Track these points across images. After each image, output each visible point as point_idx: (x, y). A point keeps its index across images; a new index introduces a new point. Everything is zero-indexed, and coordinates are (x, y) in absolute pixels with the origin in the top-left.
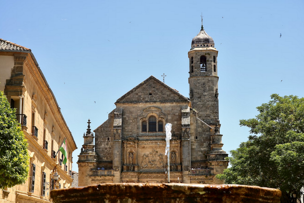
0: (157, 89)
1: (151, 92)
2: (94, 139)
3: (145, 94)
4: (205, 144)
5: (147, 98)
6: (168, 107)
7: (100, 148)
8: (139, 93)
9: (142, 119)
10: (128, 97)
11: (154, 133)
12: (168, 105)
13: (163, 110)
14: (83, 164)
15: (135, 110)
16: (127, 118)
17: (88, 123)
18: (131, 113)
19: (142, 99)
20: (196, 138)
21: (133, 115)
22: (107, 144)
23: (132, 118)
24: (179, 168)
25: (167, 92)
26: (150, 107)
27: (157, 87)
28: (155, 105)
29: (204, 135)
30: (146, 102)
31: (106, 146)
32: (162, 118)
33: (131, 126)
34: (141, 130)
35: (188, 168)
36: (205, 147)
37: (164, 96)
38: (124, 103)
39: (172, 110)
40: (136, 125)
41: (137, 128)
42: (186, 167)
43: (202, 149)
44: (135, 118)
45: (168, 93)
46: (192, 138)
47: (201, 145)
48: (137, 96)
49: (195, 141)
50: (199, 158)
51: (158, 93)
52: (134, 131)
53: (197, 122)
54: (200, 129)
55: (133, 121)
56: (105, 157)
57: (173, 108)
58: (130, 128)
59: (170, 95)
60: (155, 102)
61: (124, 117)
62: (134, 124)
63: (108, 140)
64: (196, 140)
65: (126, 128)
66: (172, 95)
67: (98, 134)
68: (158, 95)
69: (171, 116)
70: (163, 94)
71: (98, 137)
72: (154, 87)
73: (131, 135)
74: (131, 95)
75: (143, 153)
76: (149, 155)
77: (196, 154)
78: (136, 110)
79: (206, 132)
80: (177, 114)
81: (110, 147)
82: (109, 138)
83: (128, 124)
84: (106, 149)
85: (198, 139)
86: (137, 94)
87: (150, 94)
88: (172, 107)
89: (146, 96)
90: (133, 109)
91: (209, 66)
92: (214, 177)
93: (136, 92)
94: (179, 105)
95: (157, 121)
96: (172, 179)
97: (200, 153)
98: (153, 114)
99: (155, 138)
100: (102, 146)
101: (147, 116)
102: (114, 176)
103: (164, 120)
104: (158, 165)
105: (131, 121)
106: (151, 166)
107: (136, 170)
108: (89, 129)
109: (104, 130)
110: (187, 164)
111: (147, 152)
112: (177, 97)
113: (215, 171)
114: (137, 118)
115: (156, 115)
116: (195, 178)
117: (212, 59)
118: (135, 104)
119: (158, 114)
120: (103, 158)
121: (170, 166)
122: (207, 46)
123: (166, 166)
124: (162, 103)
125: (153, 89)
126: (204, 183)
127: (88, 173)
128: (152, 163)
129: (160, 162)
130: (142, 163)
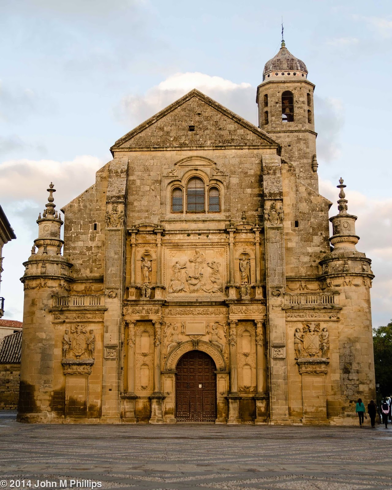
0: (207, 119)
1: (192, 124)
2: (63, 227)
3: (179, 129)
4: (317, 239)
5: (184, 138)
6: (231, 156)
7: (74, 248)
8: (165, 125)
9: (172, 184)
10: (140, 135)
11: (200, 216)
12: (231, 153)
13: (220, 162)
14: (34, 283)
15: (155, 164)
16: (138, 182)
17: (48, 190)
18: (147, 170)
19: (172, 139)
20: (297, 224)
21: (152, 173)
22: (92, 239)
23: (149, 182)
24: (259, 295)
25: (229, 124)
26: (190, 158)
27: (206, 114)
28: (201, 153)
29: (315, 217)
30: (182, 146)
31: (90, 244)
32: (217, 180)
33: (145, 198)
34: (168, 207)
35: (280, 290)
36: (316, 246)
37: (222, 132)
38: (130, 149)
39: (241, 163)
40: (158, 197)
41: (161, 204)
42: (276, 287)
43: (310, 250)
44: (157, 181)
45: (232, 126)
46: (288, 225)
47: (308, 240)
48: (161, 133)
49: (294, 230)
50: (303, 272)
51: (209, 127)
52: (154, 209)
53: (297, 190)
54: (305, 204)
55: (153, 187)
56: (86, 268)
57: (242, 159)
58: (144, 202)
59: (235, 131)
60: (201, 147)
61: (131, 178)
62: (154, 193)
63: (95, 229)
64: (297, 228)
65: (136, 204)
66: (241, 131)
67: (70, 215)
68: (208, 132)
69: (237, 176)
70: (220, 129)
71: (71, 222)
72: (199, 114)
73: (146, 218)
74: (148, 131)
75: (175, 260)
76: (188, 264)
77: (295, 261)
78: (159, 164)
79: (318, 211)
81: (100, 244)
82: (95, 225)
83: (140, 193)
84: (89, 249)
85: (301, 226)
86: (161, 129)
87: (192, 128)
88: (241, 157)
89: (181, 133)
90: (152, 161)
91: (299, 111)
92: (342, 312)
93: (160, 123)
94: (256, 151)
95: (207, 188)
96: (242, 316)
97: (306, 259)
98: (198, 172)
99: (201, 226)
100: (80, 244)
101: (184, 178)
102: (106, 310)
103: (221, 185)
104: (209, 287)
105: (148, 188)
106: (192, 288)
107: (158, 295)
108: (51, 205)
109: (85, 206)
110: (277, 281)
111: (183, 257)
112: (251, 136)
113: (342, 296)
114: (160, 182)
115: (204, 174)
116: (296, 314)
117: (305, 99)
118: (158, 147)
119: (209, 173)
120: (83, 271)
121: (238, 288)
122: (295, 74)
123: (227, 288)
124: (217, 148)
125: (197, 118)
126: (319, 325)
127: (45, 302)
128: (194, 281)
129: (213, 279)
130: (171, 280)
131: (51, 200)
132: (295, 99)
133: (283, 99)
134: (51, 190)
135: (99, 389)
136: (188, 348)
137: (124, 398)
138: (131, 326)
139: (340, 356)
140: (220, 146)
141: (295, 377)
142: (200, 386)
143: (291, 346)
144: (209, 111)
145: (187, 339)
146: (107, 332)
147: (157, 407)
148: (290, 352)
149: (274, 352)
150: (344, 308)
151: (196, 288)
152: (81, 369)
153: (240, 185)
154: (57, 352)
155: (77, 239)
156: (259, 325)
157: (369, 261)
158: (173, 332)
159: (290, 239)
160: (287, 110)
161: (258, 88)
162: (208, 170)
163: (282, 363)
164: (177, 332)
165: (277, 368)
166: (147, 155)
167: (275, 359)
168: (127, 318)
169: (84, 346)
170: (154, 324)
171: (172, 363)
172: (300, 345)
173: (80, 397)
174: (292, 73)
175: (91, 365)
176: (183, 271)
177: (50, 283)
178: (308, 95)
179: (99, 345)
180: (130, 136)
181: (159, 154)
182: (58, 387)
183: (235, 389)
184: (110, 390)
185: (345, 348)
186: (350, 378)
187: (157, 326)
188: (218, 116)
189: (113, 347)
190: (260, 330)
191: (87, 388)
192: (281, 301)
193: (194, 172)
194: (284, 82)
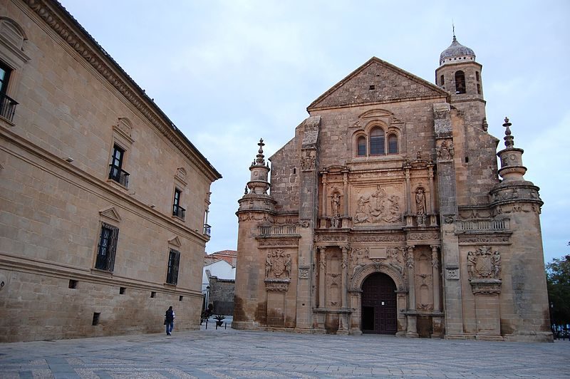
0: (385, 79)
1: (372, 84)
2: (269, 173)
3: (362, 89)
4: (487, 172)
5: (366, 95)
6: (406, 107)
7: (278, 189)
8: (350, 87)
9: (357, 133)
10: (330, 96)
11: (381, 158)
12: (406, 104)
13: (397, 112)
14: (245, 217)
15: (343, 118)
16: (329, 134)
17: (259, 144)
18: (336, 123)
19: (356, 97)
20: (467, 160)
21: (340, 126)
22: (292, 181)
23: (338, 133)
24: (433, 223)
25: (404, 81)
26: (371, 111)
27: (384, 75)
28: (380, 107)
29: (484, 153)
30: (364, 103)
31: (290, 185)
32: (395, 128)
33: (334, 146)
34: (354, 153)
35: (453, 217)
36: (486, 178)
37: (397, 88)
38: (323, 108)
39: (415, 112)
40: (345, 144)
41: (348, 150)
42: (449, 215)
43: (480, 182)
44: (344, 132)
45: (405, 83)
46: (458, 161)
47: (478, 173)
48: (347, 94)
49: (465, 166)
50: (475, 201)
51: (387, 85)
52: (342, 154)
53: (466, 131)
54: (473, 142)
55: (341, 137)
56: (286, 204)
57: (416, 109)
58: (334, 149)
59: (409, 86)
60: (381, 101)
61: (323, 131)
62: (341, 142)
63: (295, 173)
64: (467, 164)
65: (327, 151)
66: (414, 86)
67: (275, 163)
68: (386, 89)
69: (412, 123)
70: (396, 86)
71: (276, 168)
72: (378, 76)
73: (335, 162)
74: (337, 94)
75: (360, 195)
77: (466, 192)
78: (346, 118)
79: (487, 148)
80: (425, 118)
81: (298, 185)
82: (295, 169)
83: (331, 142)
84: (289, 189)
85: (471, 162)
86: (347, 90)
87: (372, 87)
88: (415, 106)
89: (364, 91)
90: (340, 116)
91: (469, 85)
92: (512, 236)
93: (345, 86)
94: (427, 101)
95: (386, 135)
96: (418, 242)
97: (477, 190)
98: (378, 122)
99: (381, 166)
100: (283, 185)
101: (367, 128)
102: (300, 237)
103: (399, 132)
104: (389, 217)
105: (337, 138)
106: (374, 218)
107: (345, 225)
108: (261, 156)
109: (287, 156)
110: (449, 209)
111: (367, 192)
112: (423, 89)
113: (513, 222)
114: (347, 132)
115: (383, 124)
116: (468, 239)
117: (474, 76)
118: (344, 106)
119: (387, 122)
120: (284, 206)
121: (414, 218)
122: (465, 58)
123: (405, 217)
124: (394, 101)
125: (377, 79)
126: (491, 248)
127: (253, 231)
128: (377, 213)
129: (393, 211)
130: (357, 213)
131: (261, 152)
132: (466, 76)
133: (456, 77)
134: (261, 144)
135: (294, 304)
136: (371, 271)
137: (315, 312)
138: (322, 251)
139: (512, 278)
140: (397, 99)
141: (469, 297)
142: (383, 303)
143: (464, 268)
144: (386, 73)
145: (371, 262)
146: (301, 256)
147: (343, 320)
148: (462, 273)
149: (448, 274)
150: (514, 232)
151: (377, 218)
152: (279, 286)
153: (414, 130)
154: (262, 272)
155: (281, 181)
156: (434, 250)
157: (537, 189)
158: (358, 256)
159: (461, 174)
160: (460, 86)
161: (436, 71)
162: (386, 119)
163: (455, 283)
164: (362, 256)
165: (452, 288)
166: (336, 112)
167: (450, 280)
168: (318, 244)
169: (283, 268)
170: (341, 250)
171: (357, 283)
172: (473, 267)
173: (279, 310)
174: (462, 58)
175: (288, 283)
176: (367, 204)
177: (256, 216)
178: (477, 73)
179: (294, 267)
180: (322, 98)
181: (346, 110)
182: (263, 301)
183: (412, 307)
184: (303, 305)
185: (517, 269)
186: (523, 298)
187: (344, 251)
188: (393, 76)
189: (306, 269)
190: (435, 254)
191: (285, 303)
192: (454, 227)
193: (375, 122)
194: (456, 64)
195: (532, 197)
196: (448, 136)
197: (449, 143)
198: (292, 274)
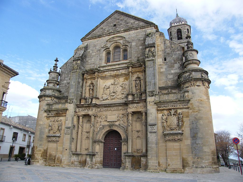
1: (115, 23)
3: (109, 27)
4: (177, 65)
5: (111, 30)
6: (132, 34)
7: (63, 84)
8: (104, 27)
9: (105, 50)
10: (93, 32)
11: (118, 63)
12: (132, 32)
13: (127, 37)
14: (41, 99)
15: (99, 43)
16: (91, 52)
18: (95, 46)
19: (106, 32)
20: (165, 60)
21: (97, 47)
23: (95, 51)
24: (144, 97)
25: (131, 20)
26: (114, 37)
27: (121, 19)
28: (118, 35)
29: (175, 55)
31: (69, 81)
32: (126, 45)
33: (94, 58)
34: (104, 61)
35: (153, 93)
36: (176, 69)
38: (89, 39)
39: (137, 36)
40: (99, 57)
41: (100, 60)
42: (152, 91)
43: (173, 72)
44: (98, 50)
45: (132, 21)
46: (160, 60)
47: (172, 66)
48: (102, 30)
49: (164, 63)
50: (169, 83)
51: (122, 23)
52: (97, 62)
53: (165, 43)
54: (169, 49)
55: (97, 53)
57: (137, 34)
58: (93, 60)
59: (134, 22)
60: (119, 32)
62: (97, 55)
64: (165, 61)
65: (89, 61)
66: (137, 22)
67: (63, 70)
68: (122, 25)
69: (135, 42)
70: (127, 23)
72: (118, 19)
74: (97, 31)
75: (105, 84)
76: (111, 86)
77: (165, 78)
78: (100, 43)
79: (176, 51)
80: (142, 38)
83: (92, 56)
84: (68, 83)
85: (167, 60)
86: (102, 28)
87: (115, 25)
89: (110, 28)
90: (97, 42)
92: (190, 102)
93: (101, 26)
94: (144, 29)
95: (121, 50)
96: (134, 110)
97: (171, 77)
98: (117, 43)
99: (117, 66)
100: (65, 82)
101: (111, 47)
102: (67, 110)
103: (128, 47)
104: (120, 96)
105: (95, 54)
106: (112, 97)
107: (94, 101)
108: (56, 67)
109: (69, 66)
110: (152, 88)
111: (109, 82)
112: (142, 24)
113: (190, 93)
114: (100, 50)
115: (120, 44)
116: (163, 106)
118: (99, 36)
119: (122, 43)
120: (65, 93)
121: (133, 95)
123: (128, 95)
124: (125, 31)
125: (117, 21)
126: (177, 111)
127: (44, 107)
128: (113, 94)
129: (122, 92)
130: (102, 95)
131: (56, 65)
133: (177, 32)
134: (57, 60)
135: (62, 150)
136: (107, 129)
137: (73, 154)
138: (81, 118)
139: (190, 129)
140: (127, 30)
141: (162, 144)
142: (116, 149)
143: (160, 124)
144: (122, 17)
145: (108, 123)
146: (67, 120)
147: (89, 159)
148: (159, 128)
149: (149, 129)
150: (191, 100)
151: (113, 97)
152: (54, 139)
153: (136, 45)
154: (47, 130)
155: (64, 79)
156: (144, 114)
158: (101, 120)
159: (162, 68)
160: (179, 36)
162: (121, 41)
163: (154, 134)
164: (103, 120)
165: (152, 138)
166: (96, 40)
167: (151, 132)
168: (79, 114)
169: (57, 127)
170: (91, 116)
171: (100, 136)
172: (165, 123)
173: (53, 153)
175: (59, 137)
176: (108, 89)
177: (47, 99)
179: (63, 127)
180: (89, 33)
181: (101, 38)
182: (45, 148)
183: (130, 151)
184: (66, 150)
185: (193, 124)
186: (197, 142)
187: (93, 117)
188: (126, 18)
189: (68, 128)
190: (144, 117)
191: (57, 148)
192: (154, 99)
194: (177, 26)
195: (202, 76)
196: (153, 46)
197: (153, 49)
198: (62, 132)
